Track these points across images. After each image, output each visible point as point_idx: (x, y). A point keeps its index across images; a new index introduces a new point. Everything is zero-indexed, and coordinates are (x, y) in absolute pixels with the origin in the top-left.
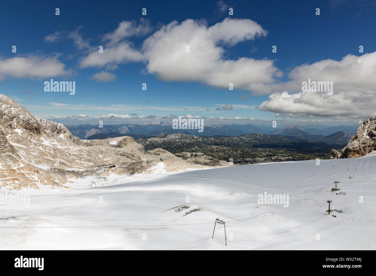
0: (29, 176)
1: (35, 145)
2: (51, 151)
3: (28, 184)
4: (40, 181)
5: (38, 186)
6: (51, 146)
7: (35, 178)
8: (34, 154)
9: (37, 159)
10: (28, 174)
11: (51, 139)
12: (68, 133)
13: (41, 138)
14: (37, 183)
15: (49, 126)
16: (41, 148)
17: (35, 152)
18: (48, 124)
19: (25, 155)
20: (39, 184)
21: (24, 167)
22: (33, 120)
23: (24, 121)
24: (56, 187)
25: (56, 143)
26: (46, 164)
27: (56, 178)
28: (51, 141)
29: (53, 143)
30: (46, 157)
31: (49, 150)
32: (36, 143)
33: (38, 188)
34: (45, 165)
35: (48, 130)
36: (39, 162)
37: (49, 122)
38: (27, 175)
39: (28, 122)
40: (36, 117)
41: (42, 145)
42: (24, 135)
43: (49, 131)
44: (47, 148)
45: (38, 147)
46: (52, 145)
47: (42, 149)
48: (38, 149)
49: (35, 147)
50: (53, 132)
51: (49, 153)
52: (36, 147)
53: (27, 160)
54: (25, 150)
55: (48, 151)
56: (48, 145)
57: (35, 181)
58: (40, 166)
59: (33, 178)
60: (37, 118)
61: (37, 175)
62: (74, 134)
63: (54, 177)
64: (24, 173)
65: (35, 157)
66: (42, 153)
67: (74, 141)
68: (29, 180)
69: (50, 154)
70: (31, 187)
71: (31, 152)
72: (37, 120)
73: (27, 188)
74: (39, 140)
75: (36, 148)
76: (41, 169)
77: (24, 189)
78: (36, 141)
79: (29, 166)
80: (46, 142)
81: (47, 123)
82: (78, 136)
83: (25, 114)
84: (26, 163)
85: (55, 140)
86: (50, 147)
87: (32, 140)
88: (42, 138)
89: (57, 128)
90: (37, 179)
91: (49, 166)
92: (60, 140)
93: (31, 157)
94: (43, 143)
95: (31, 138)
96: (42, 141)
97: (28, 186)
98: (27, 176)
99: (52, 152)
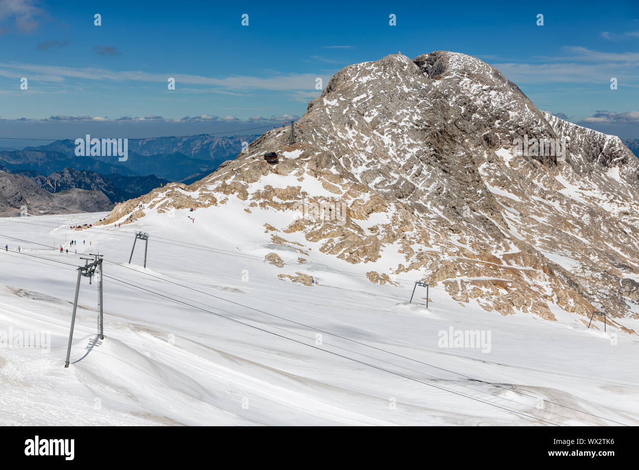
0: (530, 283)
1: (543, 194)
2: (582, 215)
3: (529, 302)
4: (558, 298)
5: (553, 311)
6: (583, 201)
7: (545, 287)
8: (540, 220)
9: (546, 236)
10: (528, 273)
11: (584, 182)
12: (633, 166)
13: (556, 177)
14: (549, 303)
15: (580, 144)
16: (556, 204)
17: (543, 216)
18: (579, 137)
19: (518, 222)
20: (553, 307)
21: (519, 254)
22: (541, 125)
23: (518, 126)
24: (597, 323)
25: (596, 193)
26: (569, 253)
27: (595, 297)
28: (585, 186)
29: (588, 193)
30: (569, 233)
31: (578, 213)
32: (545, 189)
33: (551, 317)
34: (567, 256)
35: (576, 153)
36: (552, 246)
37: (582, 131)
38: (525, 276)
39: (529, 130)
40: (547, 117)
41: (561, 197)
42: (517, 166)
43: (580, 156)
44: (572, 206)
45: (550, 203)
46: (586, 199)
47: (560, 209)
48: (550, 207)
49: (542, 200)
50: (589, 161)
51: (578, 223)
52: (545, 201)
53: (523, 236)
54: (518, 206)
55: (575, 214)
56: (577, 197)
57: (546, 297)
58: (554, 257)
59: (540, 288)
60: (551, 118)
61: (550, 281)
63: (591, 292)
64: (518, 271)
65: (543, 229)
66: (559, 221)
68: (530, 290)
69: (582, 224)
70: (534, 310)
71: (532, 213)
72: (551, 123)
73: (525, 311)
74: (553, 181)
75: (545, 205)
76: (557, 267)
77: (518, 313)
78: (545, 186)
79: (527, 250)
80: (571, 190)
81: (574, 133)
83: (522, 108)
84: (522, 243)
85: (595, 186)
86: (581, 204)
87: (535, 181)
88: (560, 178)
89: (601, 150)
90: (549, 291)
91: (577, 259)
92: (608, 187)
93: (533, 228)
94: (562, 191)
95: (533, 177)
96: (561, 186)
97: (529, 309)
98: (526, 278)
99: (586, 219)
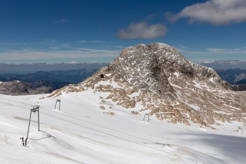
0: (183, 114)
1: (189, 86)
2: (201, 93)
3: (182, 120)
4: (191, 118)
6: (201, 88)
7: (187, 115)
8: (188, 94)
9: (189, 99)
10: (182, 111)
11: (202, 82)
12: (217, 77)
13: (193, 81)
14: (188, 120)
15: (200, 71)
16: (193, 90)
17: (189, 93)
18: (200, 68)
19: (180, 95)
20: (190, 121)
21: (179, 105)
22: (188, 65)
23: (181, 65)
24: (204, 126)
25: (206, 86)
26: (197, 105)
27: (204, 118)
28: (202, 84)
29: (203, 86)
30: (197, 98)
31: (200, 92)
32: (190, 85)
33: (189, 124)
34: (195, 105)
35: (199, 74)
36: (191, 102)
37: (201, 67)
38: (181, 112)
39: (184, 66)
40: (190, 62)
41: (194, 87)
42: (181, 78)
43: (200, 74)
44: (198, 90)
45: (191, 89)
46: (202, 88)
47: (194, 91)
48: (191, 90)
49: (188, 88)
50: (203, 76)
51: (200, 95)
52: (189, 89)
53: (182, 99)
54: (181, 90)
55: (199, 92)
56: (199, 87)
57: (187, 118)
58: (192, 106)
59: (186, 115)
60: (191, 63)
61: (189, 113)
62: (223, 79)
63: (203, 117)
64: (179, 110)
65: (188, 97)
66: (194, 95)
67: (223, 85)
68: (182, 116)
69: (201, 96)
70: (183, 122)
71: (185, 92)
72: (191, 64)
73: (181, 123)
74: (192, 82)
75: (190, 90)
76: (192, 109)
77: (178, 123)
78: (189, 84)
79: (182, 105)
80: (198, 85)
81: (198, 67)
82: (227, 80)
83: (182, 60)
84: (181, 102)
85: (205, 84)
86: (201, 89)
87: (186, 82)
88: (194, 81)
89: (207, 72)
90: (188, 117)
91: (199, 106)
92: (210, 84)
93: (185, 97)
94: (195, 85)
95: (186, 81)
96: (194, 84)
97: (182, 122)
98: (181, 113)
99: (202, 94)
